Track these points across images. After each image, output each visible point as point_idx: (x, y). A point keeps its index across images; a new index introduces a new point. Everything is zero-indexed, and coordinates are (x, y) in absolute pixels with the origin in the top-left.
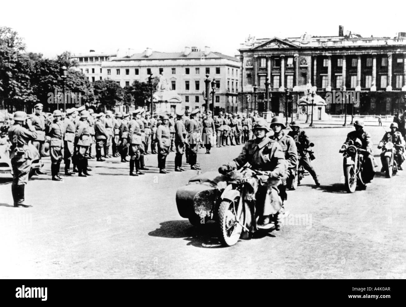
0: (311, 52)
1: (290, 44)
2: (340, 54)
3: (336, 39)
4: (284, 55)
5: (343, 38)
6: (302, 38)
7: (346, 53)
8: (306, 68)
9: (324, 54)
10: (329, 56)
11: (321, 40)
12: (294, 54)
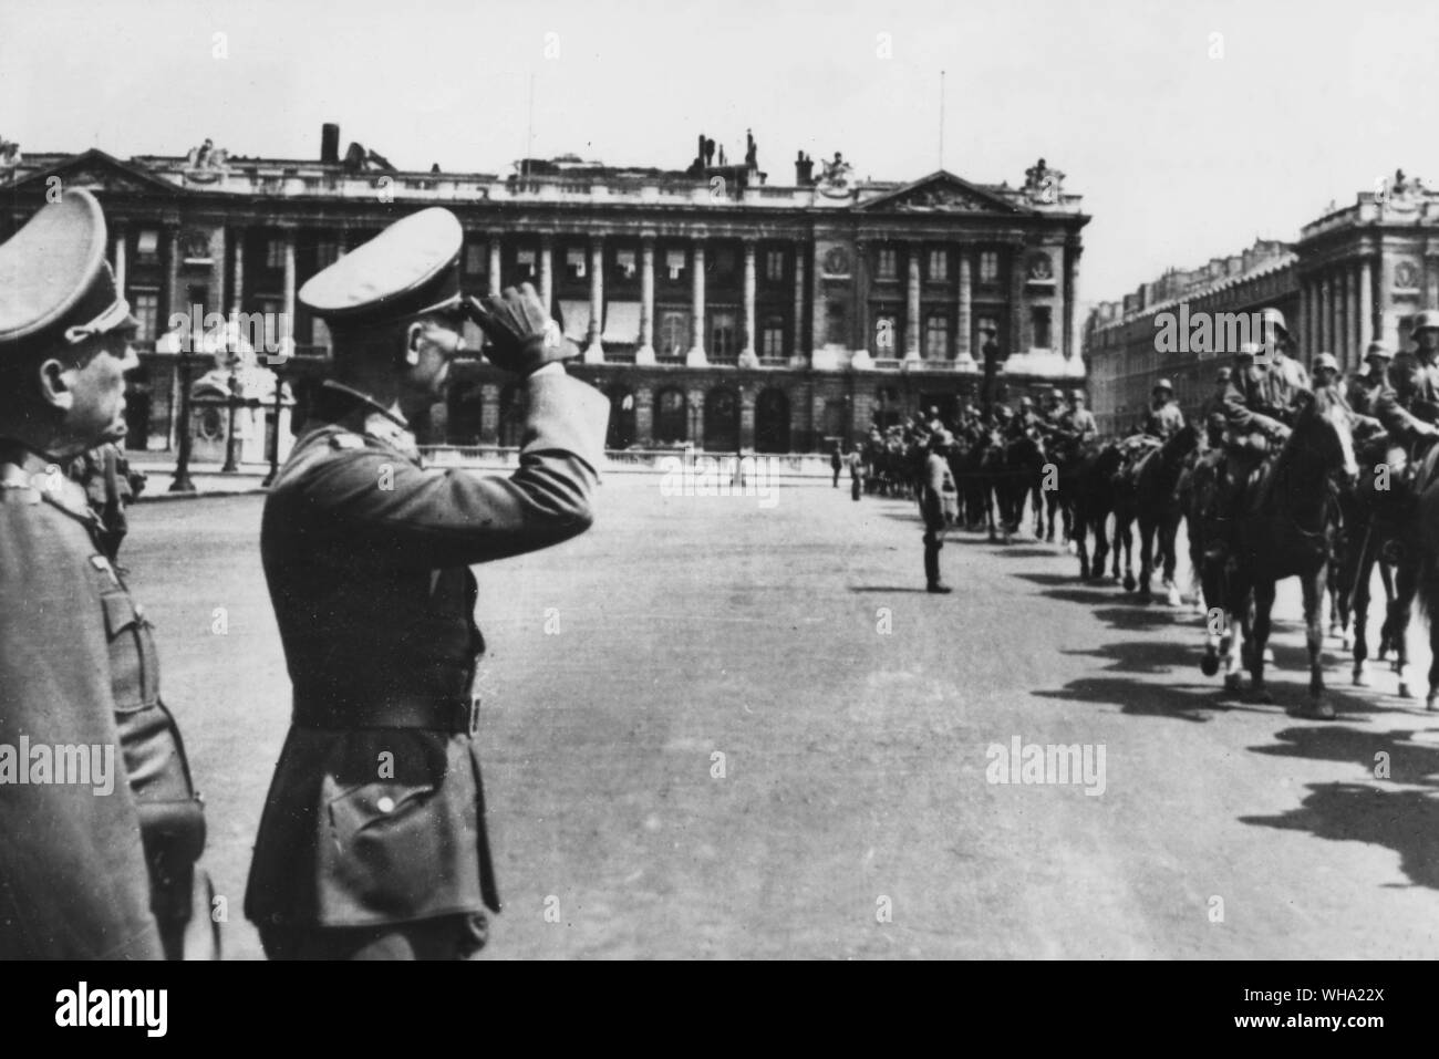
0: (225, 214)
1: (149, 177)
2: (327, 225)
3: (312, 170)
4: (125, 219)
5: (338, 168)
6: (194, 158)
7: (349, 222)
8: (206, 270)
9: (270, 223)
10: (289, 228)
11: (261, 172)
12: (162, 215)
